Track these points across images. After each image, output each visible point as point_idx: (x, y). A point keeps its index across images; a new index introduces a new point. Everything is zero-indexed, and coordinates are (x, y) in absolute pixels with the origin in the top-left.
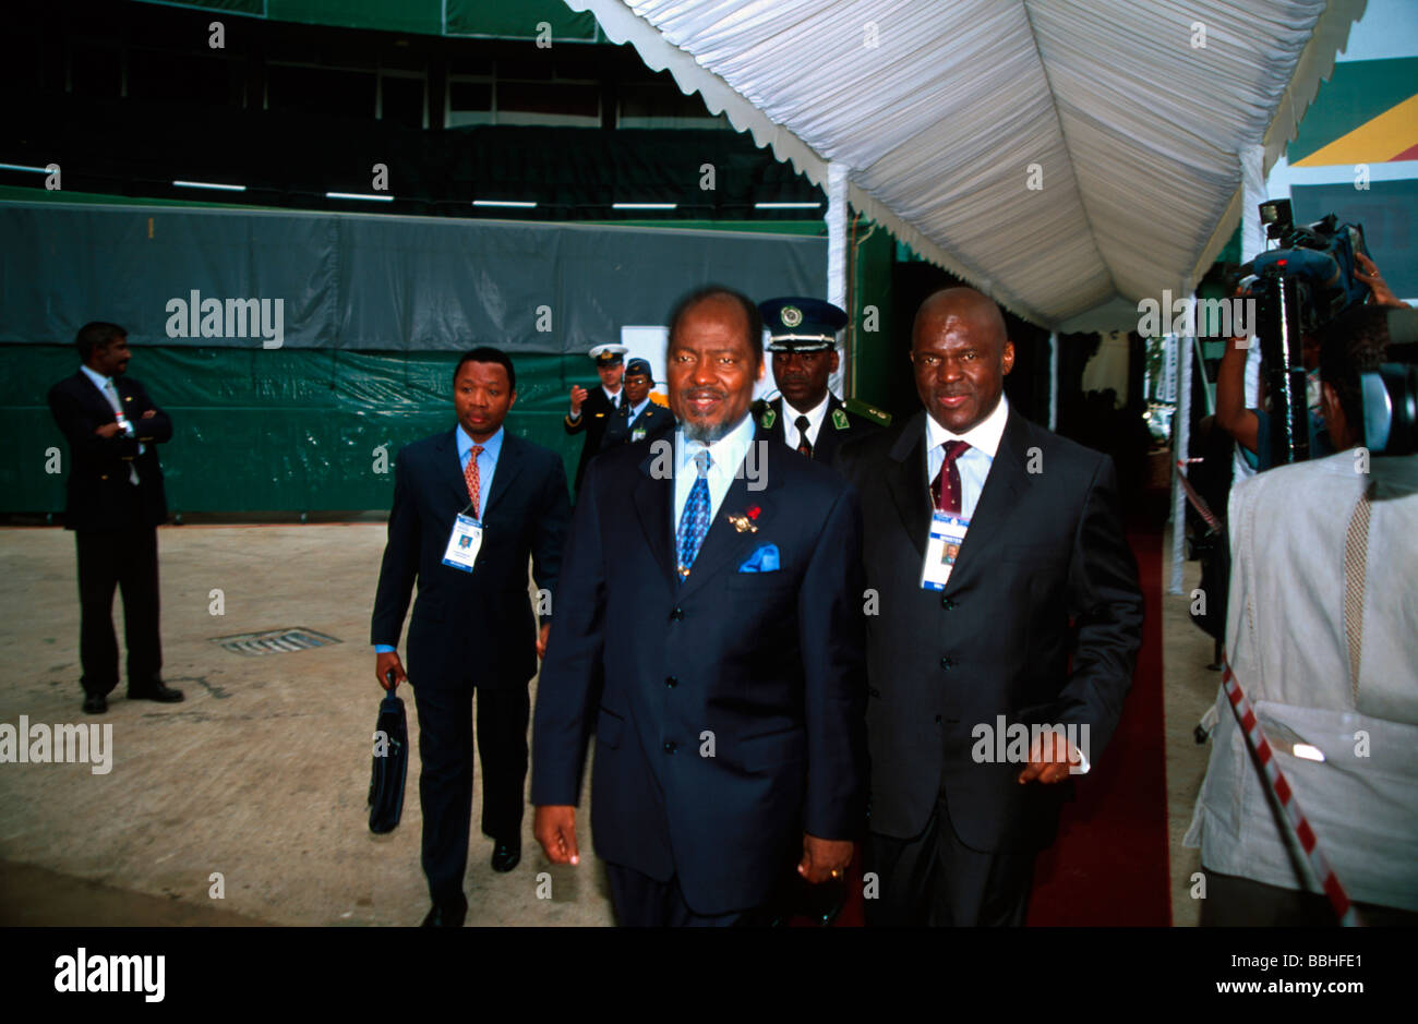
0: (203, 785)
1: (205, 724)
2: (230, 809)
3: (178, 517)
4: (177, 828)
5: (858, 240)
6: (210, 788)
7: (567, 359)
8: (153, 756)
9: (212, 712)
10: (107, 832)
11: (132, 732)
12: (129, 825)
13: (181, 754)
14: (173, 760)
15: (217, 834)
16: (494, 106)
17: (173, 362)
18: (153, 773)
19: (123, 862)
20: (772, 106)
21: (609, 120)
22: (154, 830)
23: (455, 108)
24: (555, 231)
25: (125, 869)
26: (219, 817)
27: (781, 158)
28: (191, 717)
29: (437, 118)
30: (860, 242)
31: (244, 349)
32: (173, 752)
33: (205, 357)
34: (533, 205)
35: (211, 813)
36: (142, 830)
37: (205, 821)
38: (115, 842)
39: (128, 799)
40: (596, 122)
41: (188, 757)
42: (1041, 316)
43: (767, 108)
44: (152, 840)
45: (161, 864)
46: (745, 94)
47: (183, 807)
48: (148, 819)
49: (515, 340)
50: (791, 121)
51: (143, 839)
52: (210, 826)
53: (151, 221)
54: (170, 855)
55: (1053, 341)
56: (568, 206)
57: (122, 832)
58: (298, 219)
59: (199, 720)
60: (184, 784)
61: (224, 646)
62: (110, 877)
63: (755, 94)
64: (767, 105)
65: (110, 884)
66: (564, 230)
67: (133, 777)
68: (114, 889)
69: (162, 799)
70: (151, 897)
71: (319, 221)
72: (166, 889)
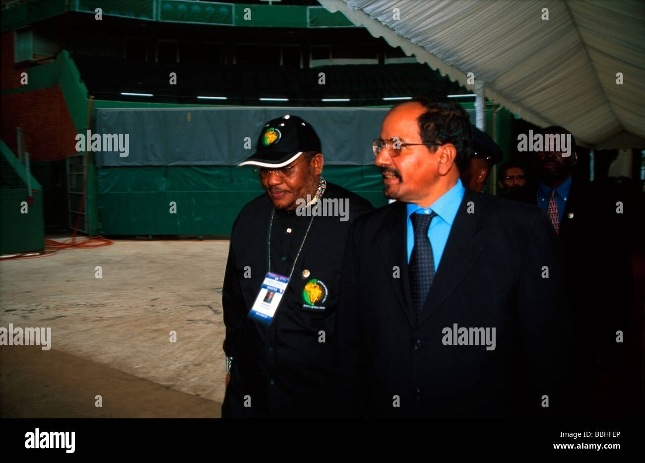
0: (210, 349)
1: (211, 325)
2: (220, 360)
3: (201, 237)
4: (199, 367)
5: (495, 110)
6: (212, 351)
7: (364, 168)
8: (190, 337)
9: (214, 320)
10: (172, 367)
11: (182, 327)
12: (181, 365)
13: (201, 337)
14: (198, 339)
15: (215, 371)
16: (331, 56)
17: (199, 173)
18: (190, 344)
19: (178, 380)
20: (447, 58)
21: (382, 61)
22: (191, 367)
23: (314, 59)
24: (357, 112)
25: (179, 383)
26: (216, 364)
27: (453, 80)
28: (205, 321)
29: (307, 63)
30: (496, 111)
31: (227, 166)
32: (198, 336)
33: (212, 170)
34: (348, 100)
35: (212, 362)
36: (186, 367)
37: (209, 365)
38: (175, 372)
39: (180, 354)
40: (375, 62)
41: (204, 338)
42: (585, 143)
43: (445, 59)
44: (190, 371)
45: (192, 382)
46: (434, 53)
47: (202, 358)
48: (188, 363)
49: (340, 160)
50: (456, 64)
51: (186, 372)
52: (212, 367)
53: (189, 114)
54: (196, 378)
55: (592, 154)
56: (363, 100)
57: (178, 368)
58: (248, 111)
59: (208, 323)
60: (202, 349)
61: (218, 292)
62: (173, 385)
63: (439, 53)
64: (444, 57)
65: (173, 388)
66: (362, 111)
67: (182, 345)
68: (175, 391)
69: (194, 355)
70: (189, 395)
71: (257, 111)
72: (195, 392)
